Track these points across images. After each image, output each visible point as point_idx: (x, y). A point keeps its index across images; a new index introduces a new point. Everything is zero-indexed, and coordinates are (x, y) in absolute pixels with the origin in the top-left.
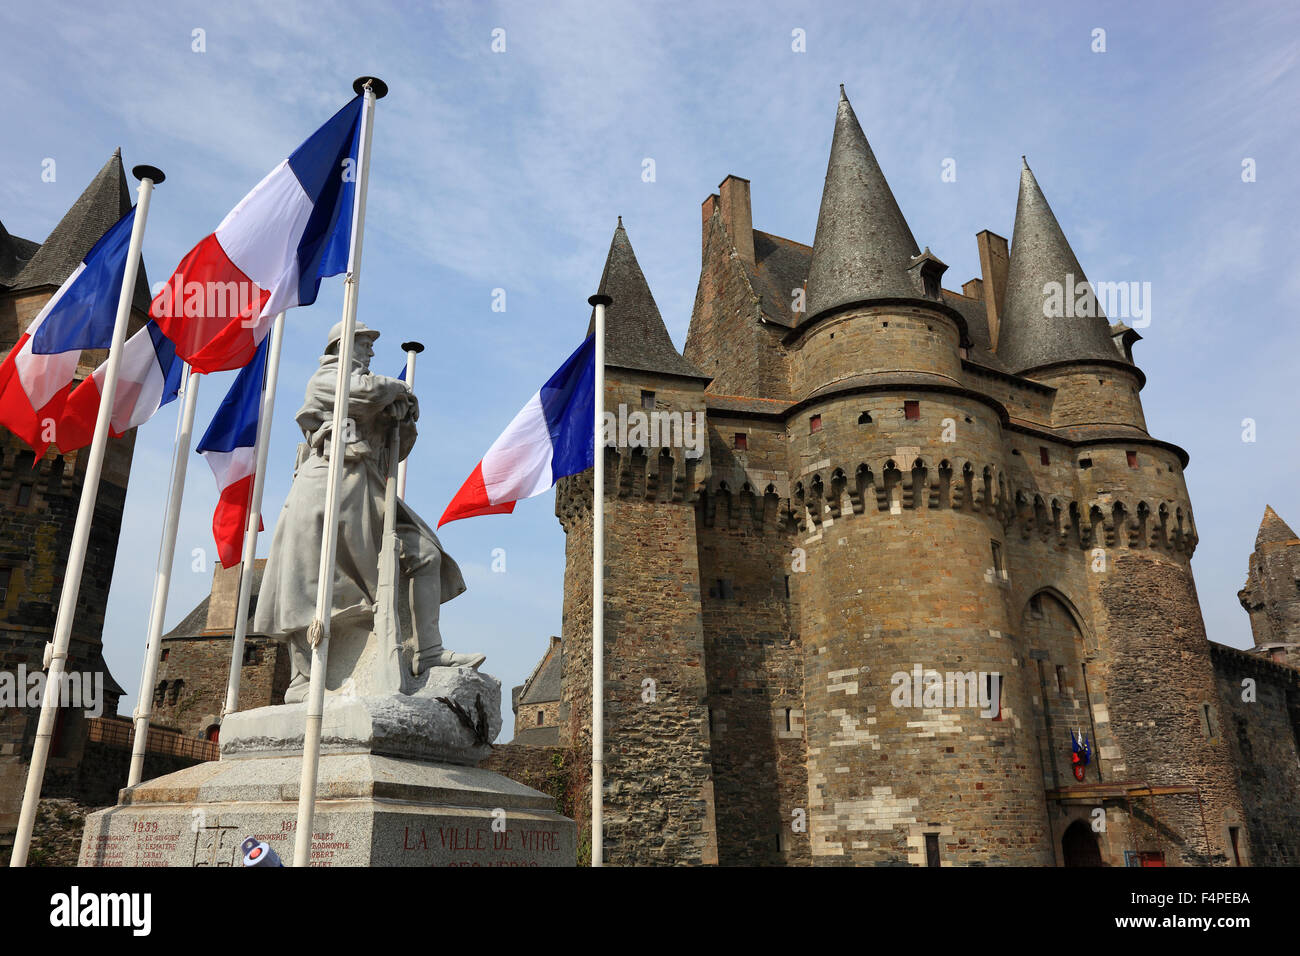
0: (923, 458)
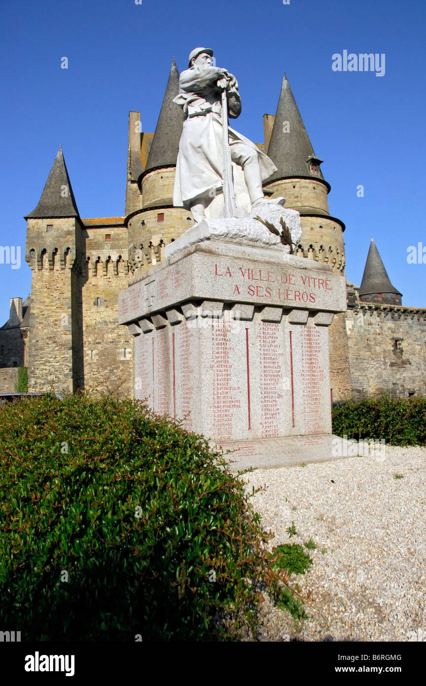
0: (162, 239)
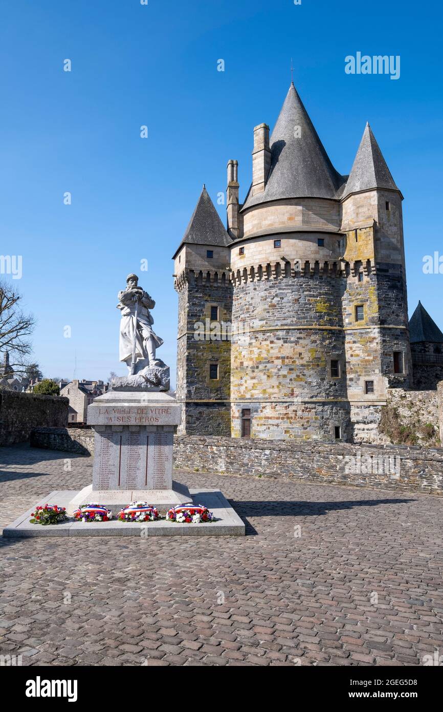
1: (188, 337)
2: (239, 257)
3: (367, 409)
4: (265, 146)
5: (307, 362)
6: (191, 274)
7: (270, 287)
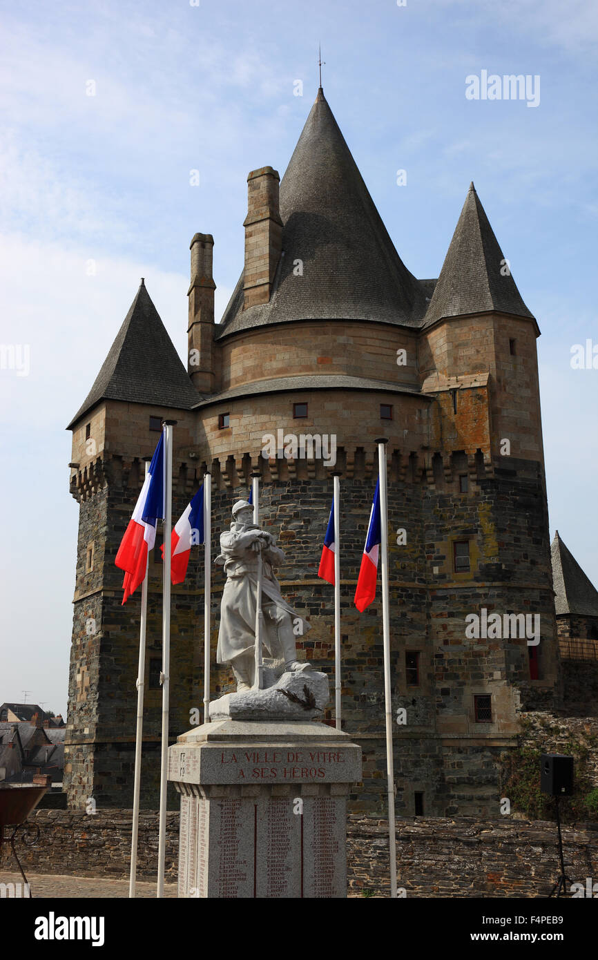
1: (104, 598)
2: (218, 432)
3: (479, 756)
4: (272, 212)
5: (358, 654)
6: (115, 465)
7: (283, 497)
